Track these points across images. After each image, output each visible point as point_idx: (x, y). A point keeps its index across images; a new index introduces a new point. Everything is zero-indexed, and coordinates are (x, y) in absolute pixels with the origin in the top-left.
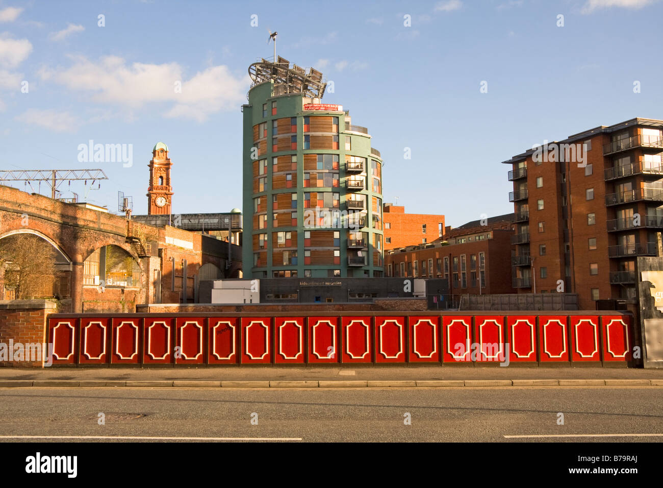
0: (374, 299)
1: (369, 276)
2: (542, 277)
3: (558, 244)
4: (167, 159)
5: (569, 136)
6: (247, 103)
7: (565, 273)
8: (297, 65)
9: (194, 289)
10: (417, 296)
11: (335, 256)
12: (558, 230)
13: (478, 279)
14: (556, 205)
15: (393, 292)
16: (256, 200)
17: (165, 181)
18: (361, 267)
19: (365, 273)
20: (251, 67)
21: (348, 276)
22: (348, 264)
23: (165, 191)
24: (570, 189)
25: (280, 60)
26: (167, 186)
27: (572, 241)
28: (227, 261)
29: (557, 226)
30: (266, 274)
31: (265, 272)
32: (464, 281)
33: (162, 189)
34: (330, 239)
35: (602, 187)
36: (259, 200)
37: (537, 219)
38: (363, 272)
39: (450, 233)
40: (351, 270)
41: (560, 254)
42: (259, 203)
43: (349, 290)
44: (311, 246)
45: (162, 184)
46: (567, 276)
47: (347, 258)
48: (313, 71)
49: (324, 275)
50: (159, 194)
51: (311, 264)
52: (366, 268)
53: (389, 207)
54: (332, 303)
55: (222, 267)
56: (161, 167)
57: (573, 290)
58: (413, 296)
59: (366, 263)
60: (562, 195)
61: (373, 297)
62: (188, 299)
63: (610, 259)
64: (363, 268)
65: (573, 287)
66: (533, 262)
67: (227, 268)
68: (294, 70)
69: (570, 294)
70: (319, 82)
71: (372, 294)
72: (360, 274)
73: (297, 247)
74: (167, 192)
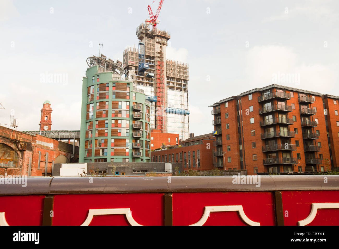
0: (146, 173)
1: (143, 162)
2: (229, 162)
3: (236, 145)
4: (50, 108)
5: (241, 93)
6: (85, 76)
7: (240, 159)
8: (110, 59)
9: (52, 168)
10: (167, 172)
11: (126, 151)
12: (236, 138)
13: (196, 163)
14: (235, 126)
15: (155, 170)
16: (87, 124)
17: (48, 118)
18: (139, 157)
19: (141, 160)
20: (88, 59)
21: (133, 162)
22: (133, 156)
23: (48, 123)
24: (242, 118)
25: (102, 55)
26: (49, 120)
27: (244, 144)
28: (72, 154)
29: (236, 136)
30: (91, 161)
31: (91, 160)
32: (190, 164)
33: (47, 122)
34: (124, 143)
35: (258, 117)
36: (89, 123)
37: (226, 133)
38: (140, 159)
39: (181, 142)
40: (134, 158)
41: (237, 150)
42: (89, 125)
43: (133, 169)
44: (114, 146)
45: (47, 120)
46: (241, 161)
47: (133, 153)
48: (118, 61)
49: (121, 161)
50: (45, 124)
51: (114, 155)
52: (142, 158)
53: (153, 130)
54: (124, 175)
55: (69, 157)
56: (47, 112)
57: (244, 168)
58: (165, 172)
59: (142, 155)
60: (238, 122)
61: (145, 172)
62: (47, 174)
63: (263, 152)
64: (140, 158)
65: (244, 167)
66: (224, 155)
67: (72, 158)
68: (109, 61)
69: (243, 170)
70: (121, 67)
71: (145, 171)
72: (139, 161)
73: (107, 147)
74: (49, 123)
